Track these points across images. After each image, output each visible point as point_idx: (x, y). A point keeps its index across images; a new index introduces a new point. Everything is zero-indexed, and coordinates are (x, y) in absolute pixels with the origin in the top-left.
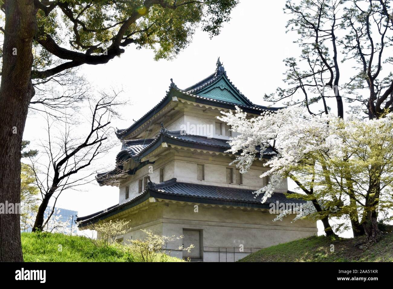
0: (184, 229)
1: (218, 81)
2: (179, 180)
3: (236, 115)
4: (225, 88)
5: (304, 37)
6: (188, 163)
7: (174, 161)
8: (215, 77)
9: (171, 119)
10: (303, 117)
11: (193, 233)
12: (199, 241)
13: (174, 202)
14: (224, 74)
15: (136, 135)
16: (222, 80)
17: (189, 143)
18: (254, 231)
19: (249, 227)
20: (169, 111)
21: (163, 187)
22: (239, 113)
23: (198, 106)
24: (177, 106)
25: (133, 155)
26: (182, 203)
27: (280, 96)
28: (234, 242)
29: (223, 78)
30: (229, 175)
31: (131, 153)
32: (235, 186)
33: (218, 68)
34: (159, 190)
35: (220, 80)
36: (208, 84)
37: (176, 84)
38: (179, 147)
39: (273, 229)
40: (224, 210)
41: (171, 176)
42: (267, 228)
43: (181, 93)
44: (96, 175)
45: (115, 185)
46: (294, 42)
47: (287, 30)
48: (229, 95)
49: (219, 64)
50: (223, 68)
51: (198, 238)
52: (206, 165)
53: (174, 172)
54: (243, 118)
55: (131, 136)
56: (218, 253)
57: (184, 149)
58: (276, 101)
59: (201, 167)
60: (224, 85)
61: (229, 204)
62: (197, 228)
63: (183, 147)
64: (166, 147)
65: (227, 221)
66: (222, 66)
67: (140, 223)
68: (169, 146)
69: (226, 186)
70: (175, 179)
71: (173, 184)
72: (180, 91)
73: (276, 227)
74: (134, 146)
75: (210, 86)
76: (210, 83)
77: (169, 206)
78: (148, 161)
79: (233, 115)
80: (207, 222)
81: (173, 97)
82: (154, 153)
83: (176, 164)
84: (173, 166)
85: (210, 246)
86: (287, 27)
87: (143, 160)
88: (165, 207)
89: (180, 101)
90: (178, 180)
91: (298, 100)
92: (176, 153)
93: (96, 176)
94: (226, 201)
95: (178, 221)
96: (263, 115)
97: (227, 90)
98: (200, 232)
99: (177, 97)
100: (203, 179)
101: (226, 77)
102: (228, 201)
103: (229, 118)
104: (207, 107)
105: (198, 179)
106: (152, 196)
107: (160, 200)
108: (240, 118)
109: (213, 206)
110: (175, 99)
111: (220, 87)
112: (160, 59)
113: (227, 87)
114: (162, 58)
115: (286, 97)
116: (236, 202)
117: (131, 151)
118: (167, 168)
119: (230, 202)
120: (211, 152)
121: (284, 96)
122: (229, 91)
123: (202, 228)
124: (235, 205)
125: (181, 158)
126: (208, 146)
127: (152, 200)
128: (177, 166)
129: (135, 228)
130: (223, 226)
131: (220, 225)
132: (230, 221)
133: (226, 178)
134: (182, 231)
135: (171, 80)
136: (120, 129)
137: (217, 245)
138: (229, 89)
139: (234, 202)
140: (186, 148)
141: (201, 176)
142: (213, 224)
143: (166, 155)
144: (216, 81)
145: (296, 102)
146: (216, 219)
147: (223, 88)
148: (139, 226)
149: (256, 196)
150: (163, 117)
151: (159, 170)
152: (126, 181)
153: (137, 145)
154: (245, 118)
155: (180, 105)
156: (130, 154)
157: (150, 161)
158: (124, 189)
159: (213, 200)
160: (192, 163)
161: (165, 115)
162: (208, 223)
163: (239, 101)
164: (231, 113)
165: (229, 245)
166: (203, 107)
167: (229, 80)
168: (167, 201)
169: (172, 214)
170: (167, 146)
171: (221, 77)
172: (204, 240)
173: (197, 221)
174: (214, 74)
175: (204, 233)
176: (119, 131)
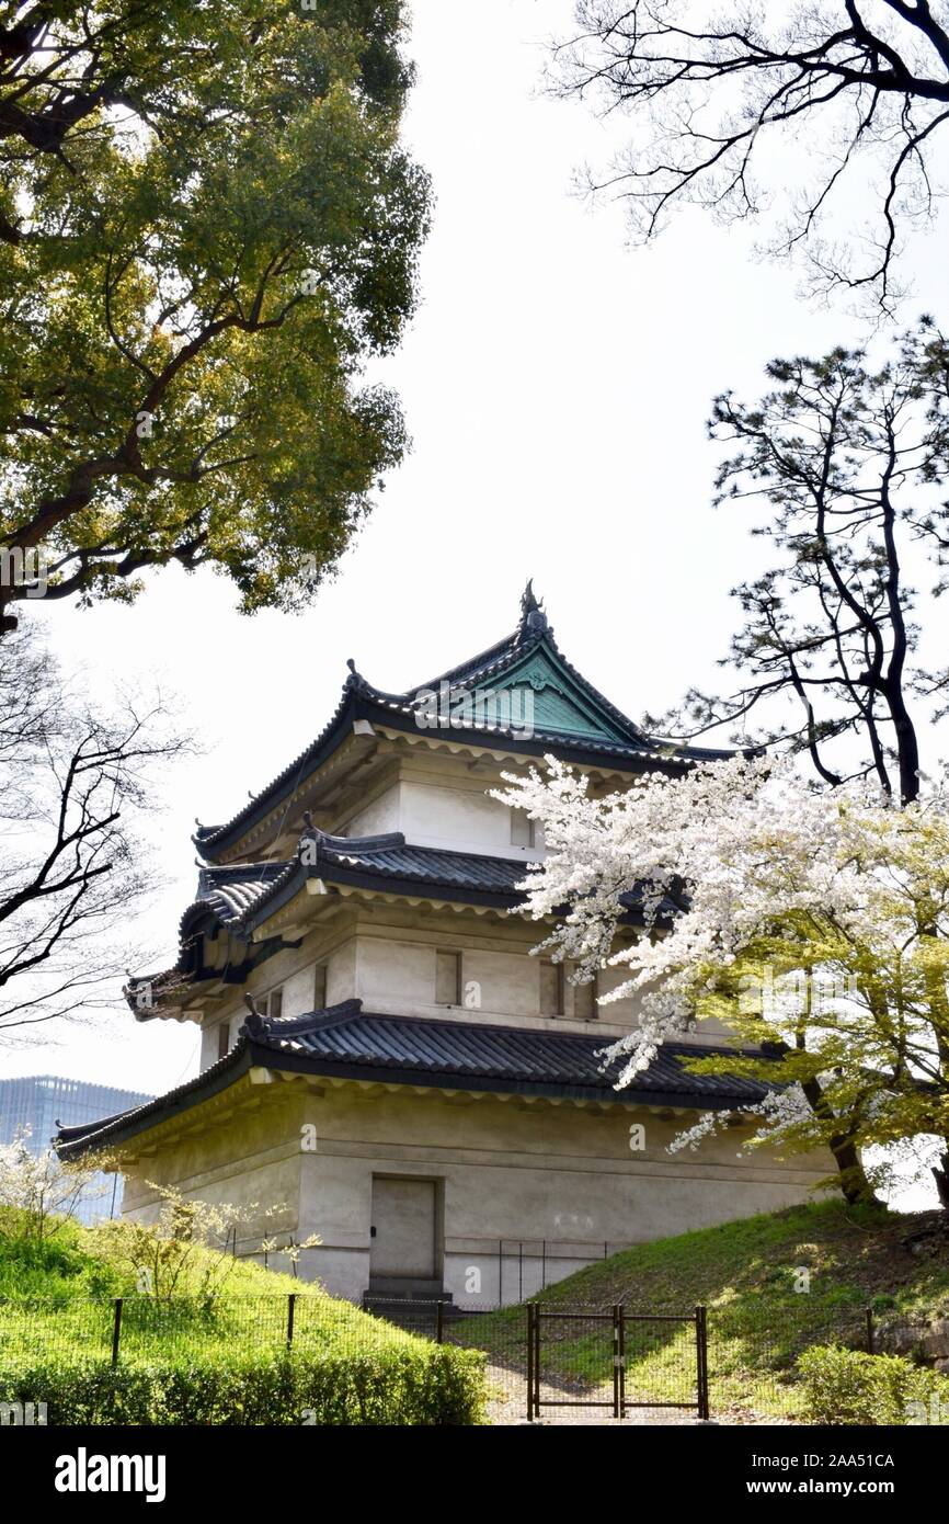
0: (377, 1177)
1: (525, 663)
2: (371, 1005)
3: (551, 784)
4: (547, 687)
5: (794, 512)
6: (404, 946)
7: (355, 942)
8: (514, 648)
9: (364, 794)
10: (806, 785)
11: (411, 1188)
12: (430, 1218)
13: (338, 1083)
14: (543, 637)
15: (260, 846)
16: (538, 660)
17: (402, 880)
18: (628, 1185)
19: (612, 1169)
20: (355, 768)
21: (304, 1032)
22: (560, 777)
23: (446, 750)
24: (373, 751)
25: (229, 917)
26: (365, 1085)
27: (702, 721)
28: (557, 1220)
29: (540, 650)
30: (551, 988)
31: (223, 912)
32: (570, 1025)
33: (526, 617)
34: (284, 1043)
35: (530, 658)
36: (486, 673)
37: (365, 678)
38: (368, 895)
39: (699, 1175)
40: (521, 1110)
41: (344, 990)
42: (676, 1171)
43: (384, 709)
44: (126, 981)
45: (188, 1018)
46: (755, 532)
47: (716, 493)
48: (561, 708)
49: (530, 604)
50: (543, 617)
51: (427, 1207)
52: (466, 953)
53: (352, 979)
54: (575, 793)
55: (241, 849)
56: (497, 1262)
57: (384, 901)
58: (689, 734)
59: (451, 960)
60: (543, 676)
61: (533, 1092)
62: (425, 1172)
63: (380, 894)
64: (319, 895)
65: (533, 1147)
66: (541, 610)
67: (242, 1154)
68: (333, 891)
69: (539, 1024)
70: (357, 1003)
71: (346, 1020)
72: (381, 701)
73: (710, 1170)
74: (234, 889)
75: (493, 679)
76: (495, 671)
77: (327, 1094)
78: (280, 937)
79: (543, 786)
80: (460, 1152)
81: (355, 723)
82: (287, 914)
83: (360, 949)
84: (352, 956)
85: (471, 1236)
86: (719, 484)
87: (260, 935)
88: (311, 1100)
89: (381, 734)
90: (366, 1008)
91: (783, 729)
92: (363, 914)
93: (124, 988)
94: (523, 1080)
95: (356, 1146)
96: (645, 786)
97: (557, 692)
98: (436, 1184)
99: (371, 722)
100: (459, 1002)
101: (554, 648)
102: (528, 1080)
103: (528, 794)
104: (477, 752)
105: (437, 1003)
106: (258, 1063)
107: (288, 1076)
108: (568, 794)
109: (477, 1095)
110: (363, 727)
111: (532, 682)
112: (262, 610)
113: (555, 682)
114: (268, 604)
115: (721, 722)
116: (555, 1082)
117: (224, 903)
118: (335, 964)
119: (536, 1081)
120: (480, 911)
121: (715, 720)
122: (564, 697)
123: (441, 1174)
124: (555, 1094)
125: (380, 930)
126: (470, 889)
127: (261, 1076)
128: (364, 958)
129: (227, 1168)
130: (518, 1166)
131: (505, 1161)
132: (542, 1147)
133: (538, 998)
134: (368, 1183)
135: (351, 663)
136: (208, 824)
137: (494, 1230)
138: (563, 689)
139: (549, 1082)
140: (390, 899)
141: (451, 990)
142: (482, 1157)
143: (334, 918)
144: (518, 663)
145: (776, 733)
146: (493, 1143)
147: (543, 684)
148: (238, 1164)
149: (606, 1063)
150: (335, 786)
151: (312, 968)
152: (219, 1006)
153: (250, 882)
154: (581, 793)
155: (385, 749)
156: (219, 914)
157: (285, 939)
158: (216, 1034)
159: (473, 1075)
160: (418, 948)
161: (341, 780)
162: (462, 1156)
163: (599, 729)
164: (537, 779)
165: (537, 1232)
166: (462, 753)
167: (561, 659)
168: (312, 1080)
169: (336, 1123)
170: (323, 891)
171: (535, 649)
172: (447, 1215)
173: (424, 1151)
174: (512, 640)
175: (447, 1190)
176: (203, 832)
